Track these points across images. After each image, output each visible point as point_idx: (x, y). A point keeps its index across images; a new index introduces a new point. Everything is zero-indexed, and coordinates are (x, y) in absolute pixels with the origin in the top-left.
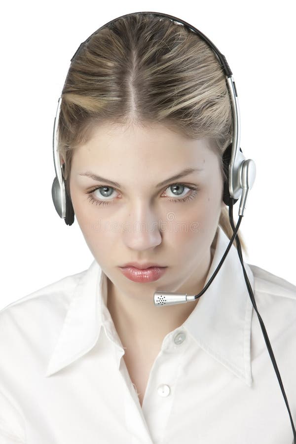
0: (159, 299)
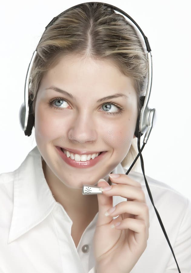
0: (87, 189)
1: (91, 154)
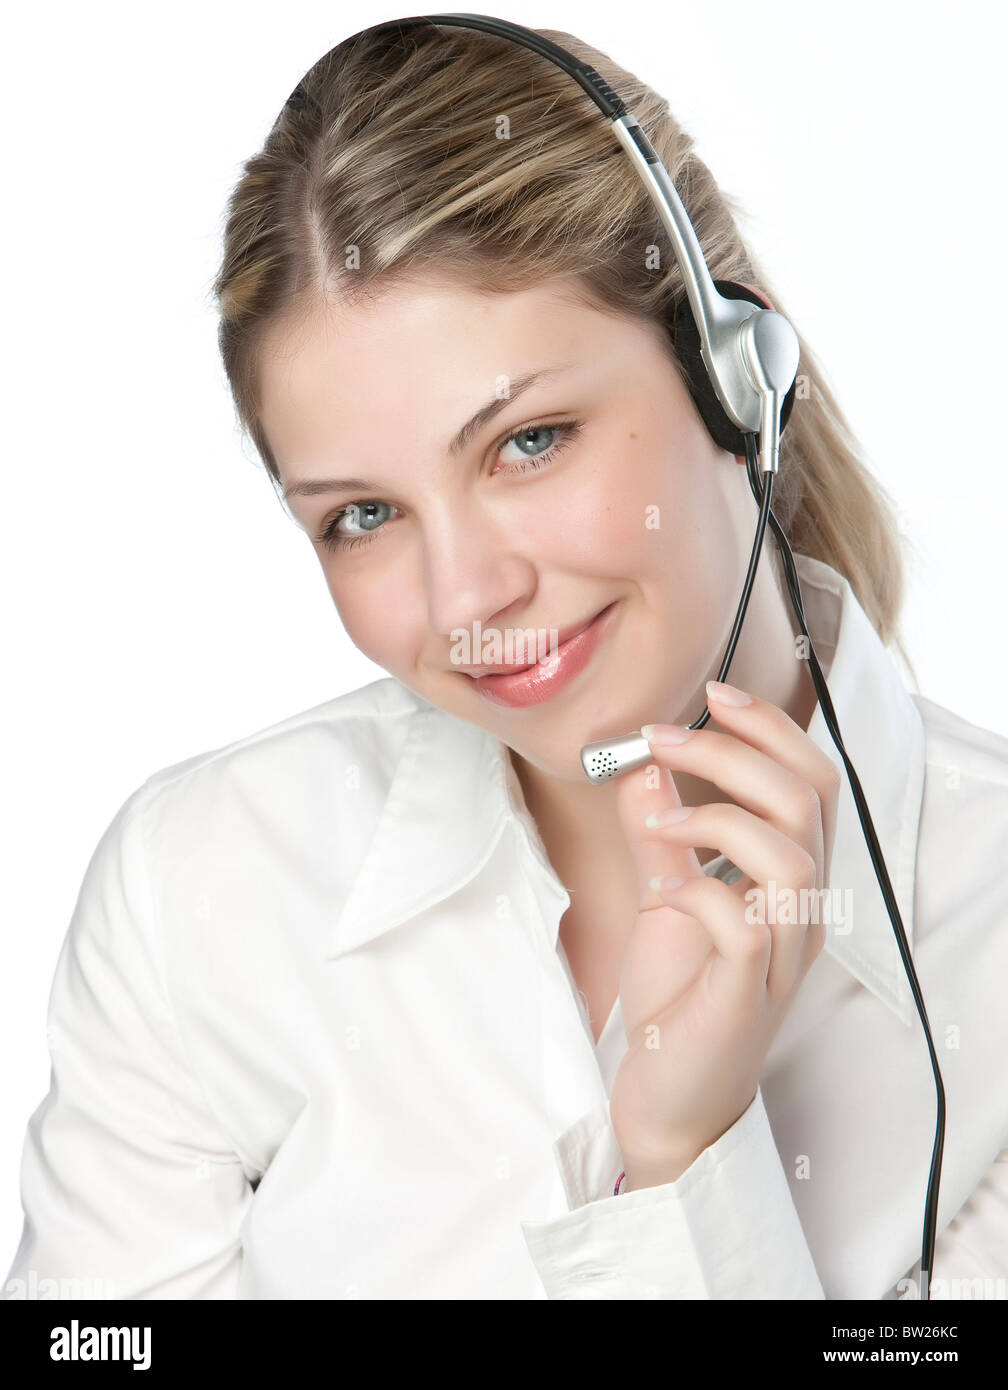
0: (596, 764)
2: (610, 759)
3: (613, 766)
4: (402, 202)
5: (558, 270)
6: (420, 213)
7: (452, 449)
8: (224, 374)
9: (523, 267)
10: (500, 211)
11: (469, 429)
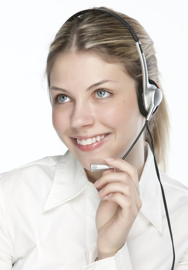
0: (93, 167)
1: (95, 136)
2: (96, 167)
3: (96, 168)
4: (94, 38)
5: (120, 63)
6: (97, 41)
7: (87, 90)
8: (46, 62)
9: (114, 59)
10: (113, 46)
11: (92, 86)
